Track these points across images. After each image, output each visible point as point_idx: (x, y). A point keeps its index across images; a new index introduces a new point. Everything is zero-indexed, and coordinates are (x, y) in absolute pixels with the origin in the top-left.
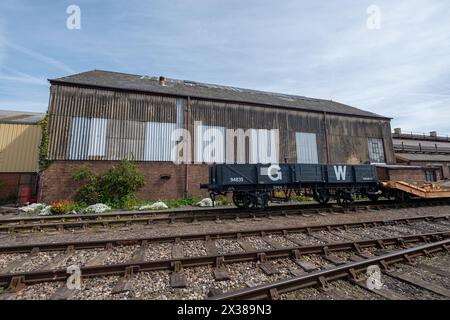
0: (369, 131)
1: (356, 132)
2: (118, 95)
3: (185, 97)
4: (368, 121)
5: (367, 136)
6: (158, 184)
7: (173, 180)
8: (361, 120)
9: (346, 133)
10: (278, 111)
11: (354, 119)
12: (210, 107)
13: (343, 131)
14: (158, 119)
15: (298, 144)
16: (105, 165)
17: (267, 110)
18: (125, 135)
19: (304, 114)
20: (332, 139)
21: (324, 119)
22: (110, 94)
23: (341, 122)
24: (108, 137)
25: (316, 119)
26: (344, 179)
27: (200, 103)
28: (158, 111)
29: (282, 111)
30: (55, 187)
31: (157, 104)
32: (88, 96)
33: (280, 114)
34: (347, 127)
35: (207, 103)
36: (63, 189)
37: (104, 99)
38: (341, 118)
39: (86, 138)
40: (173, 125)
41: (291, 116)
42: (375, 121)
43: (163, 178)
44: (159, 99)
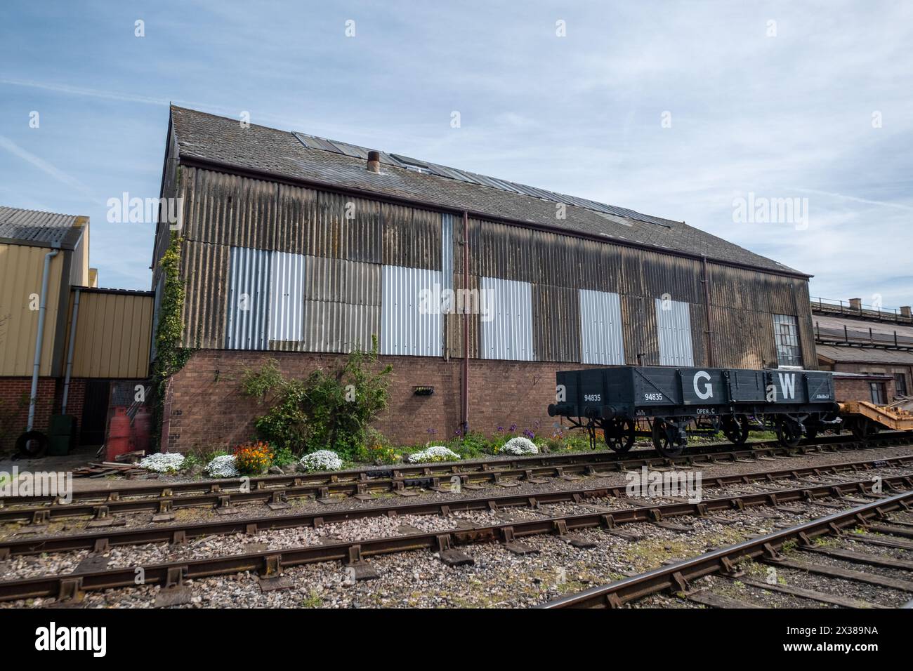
0: (776, 300)
1: (754, 302)
2: (324, 199)
3: (458, 213)
4: (774, 279)
5: (772, 312)
6: (408, 408)
7: (438, 399)
8: (762, 277)
9: (738, 304)
10: (624, 251)
11: (750, 275)
12: (502, 238)
13: (734, 300)
14: (407, 260)
15: (660, 324)
16: (303, 364)
17: (606, 249)
18: (341, 293)
19: (669, 261)
20: (716, 316)
21: (703, 273)
22: (307, 196)
23: (730, 281)
24: (307, 299)
25: (689, 272)
26: (793, 396)
27: (486, 226)
28: (405, 240)
29: (632, 253)
30: (198, 414)
31: (403, 226)
32: (262, 199)
33: (628, 260)
34: (740, 292)
35: (499, 229)
36: (216, 418)
37: (295, 206)
38: (730, 272)
39: (262, 298)
40: (435, 274)
41: (646, 264)
42: (784, 280)
43: (417, 394)
44: (406, 213)
